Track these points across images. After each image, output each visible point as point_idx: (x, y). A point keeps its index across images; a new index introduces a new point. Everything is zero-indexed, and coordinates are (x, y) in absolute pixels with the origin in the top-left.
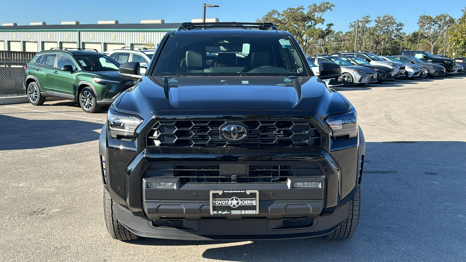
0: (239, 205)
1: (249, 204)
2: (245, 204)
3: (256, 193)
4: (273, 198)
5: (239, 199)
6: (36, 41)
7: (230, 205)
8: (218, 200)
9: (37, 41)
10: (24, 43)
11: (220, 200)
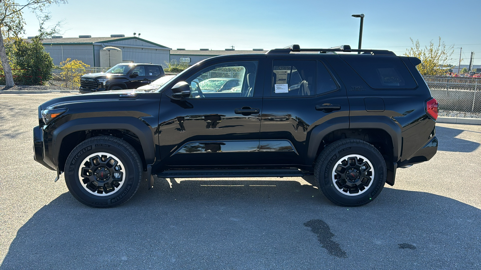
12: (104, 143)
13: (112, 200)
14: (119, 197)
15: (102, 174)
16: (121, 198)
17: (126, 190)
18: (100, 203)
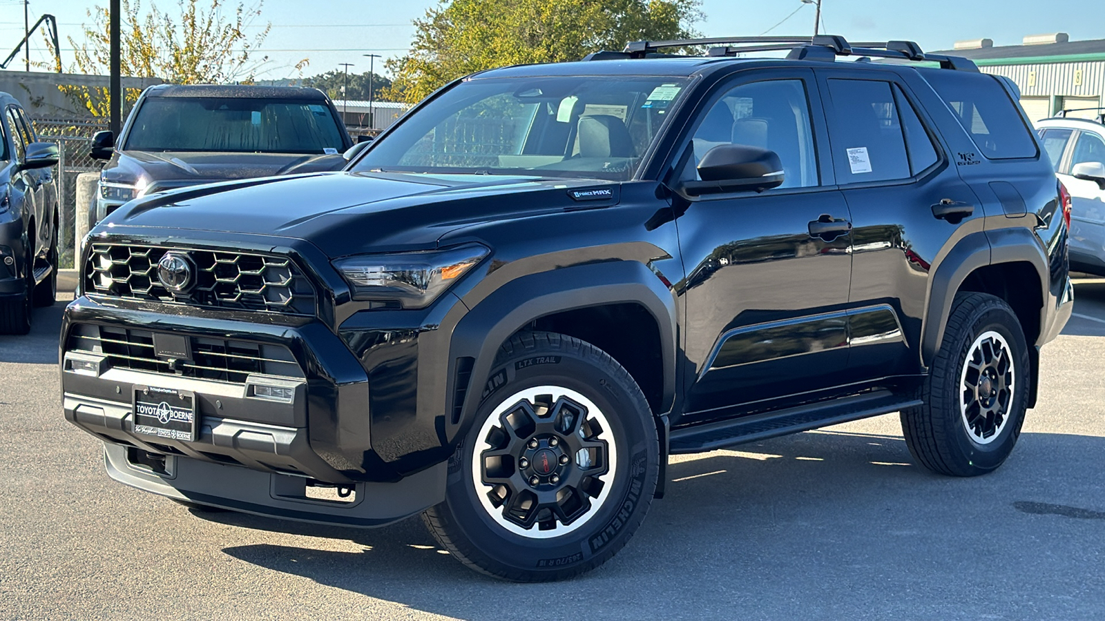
0: (170, 419)
1: (183, 419)
2: (178, 418)
3: (191, 398)
4: (219, 412)
5: (170, 407)
6: (1095, 94)
7: (158, 417)
8: (144, 405)
9: (1100, 94)
10: (1059, 103)
11: (147, 406)
12: (540, 354)
13: (595, 541)
14: (613, 527)
15: (546, 463)
16: (620, 529)
17: (628, 499)
18: (561, 559)
